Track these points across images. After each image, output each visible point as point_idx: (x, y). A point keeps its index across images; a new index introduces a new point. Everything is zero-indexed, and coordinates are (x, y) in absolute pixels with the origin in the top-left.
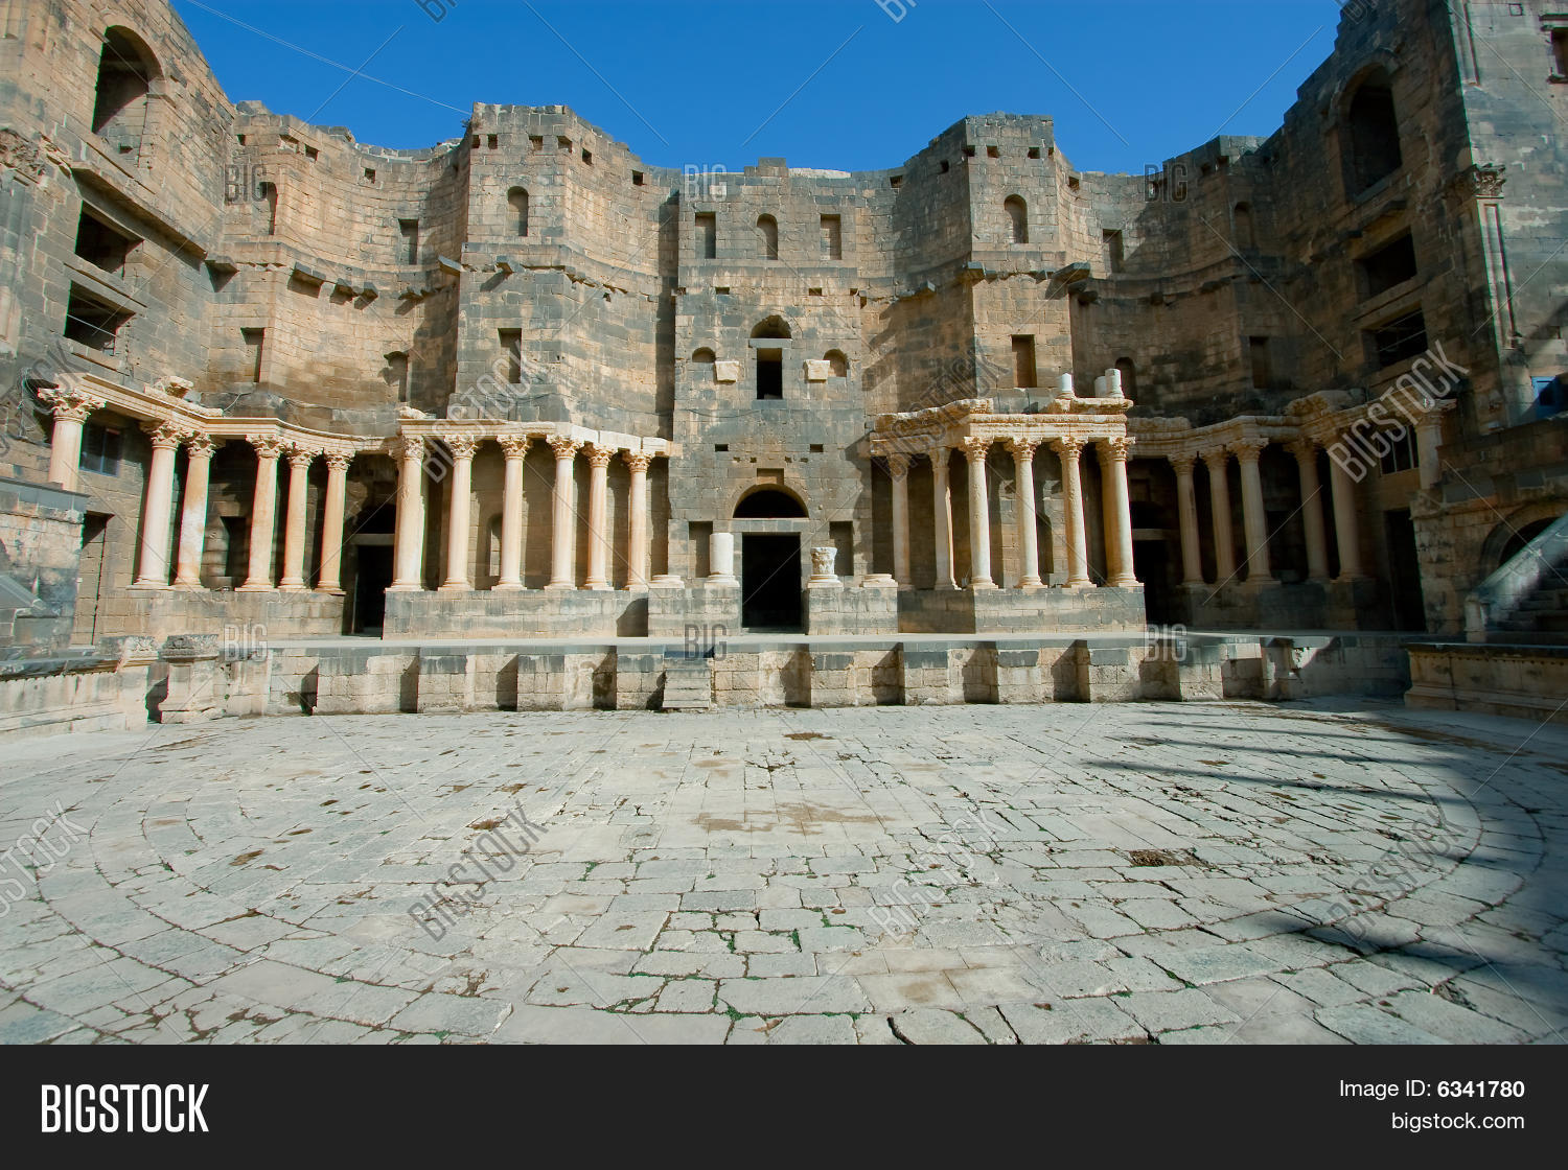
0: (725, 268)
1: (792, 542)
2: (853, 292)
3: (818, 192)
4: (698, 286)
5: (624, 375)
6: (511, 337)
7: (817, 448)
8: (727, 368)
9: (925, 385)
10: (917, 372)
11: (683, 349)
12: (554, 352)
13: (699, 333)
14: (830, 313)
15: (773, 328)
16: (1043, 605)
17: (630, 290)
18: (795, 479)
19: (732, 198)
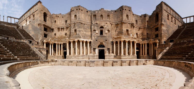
0: (97, 21)
1: (104, 50)
2: (110, 23)
3: (107, 12)
4: (94, 23)
5: (87, 33)
6: (75, 30)
7: (106, 40)
8: (97, 32)
9: (118, 34)
11: (92, 30)
12: (80, 31)
13: (94, 28)
14: (108, 26)
15: (102, 27)
16: (128, 57)
17: (87, 24)
18: (104, 44)
19: (98, 13)
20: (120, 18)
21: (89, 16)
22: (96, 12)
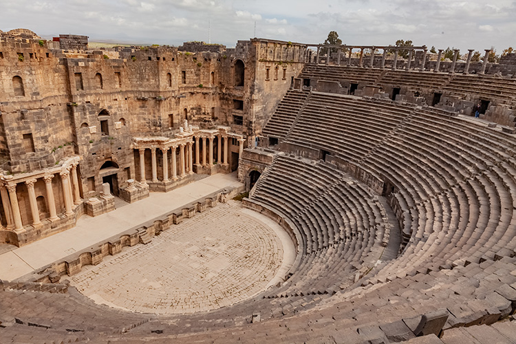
0: (88, 94)
1: (116, 176)
2: (126, 99)
3: (113, 64)
4: (80, 101)
6: (28, 137)
7: (121, 149)
8: (92, 129)
9: (145, 125)
10: (142, 121)
11: (78, 123)
12: (45, 139)
13: (82, 118)
14: (120, 107)
15: (104, 112)
18: (114, 158)
19: (86, 67)
20: (148, 80)
21: (56, 71)
22: (80, 64)
